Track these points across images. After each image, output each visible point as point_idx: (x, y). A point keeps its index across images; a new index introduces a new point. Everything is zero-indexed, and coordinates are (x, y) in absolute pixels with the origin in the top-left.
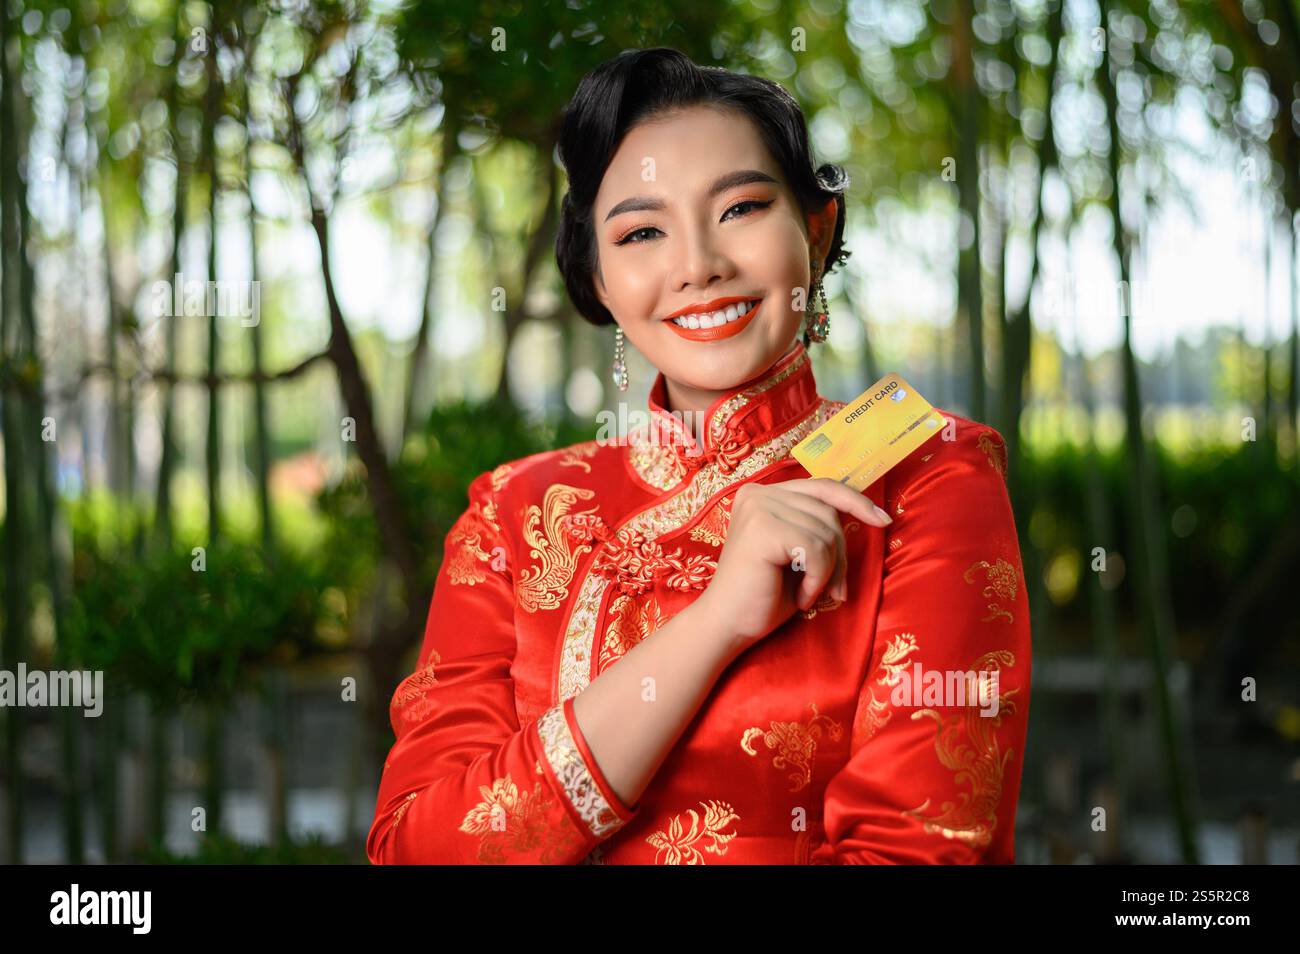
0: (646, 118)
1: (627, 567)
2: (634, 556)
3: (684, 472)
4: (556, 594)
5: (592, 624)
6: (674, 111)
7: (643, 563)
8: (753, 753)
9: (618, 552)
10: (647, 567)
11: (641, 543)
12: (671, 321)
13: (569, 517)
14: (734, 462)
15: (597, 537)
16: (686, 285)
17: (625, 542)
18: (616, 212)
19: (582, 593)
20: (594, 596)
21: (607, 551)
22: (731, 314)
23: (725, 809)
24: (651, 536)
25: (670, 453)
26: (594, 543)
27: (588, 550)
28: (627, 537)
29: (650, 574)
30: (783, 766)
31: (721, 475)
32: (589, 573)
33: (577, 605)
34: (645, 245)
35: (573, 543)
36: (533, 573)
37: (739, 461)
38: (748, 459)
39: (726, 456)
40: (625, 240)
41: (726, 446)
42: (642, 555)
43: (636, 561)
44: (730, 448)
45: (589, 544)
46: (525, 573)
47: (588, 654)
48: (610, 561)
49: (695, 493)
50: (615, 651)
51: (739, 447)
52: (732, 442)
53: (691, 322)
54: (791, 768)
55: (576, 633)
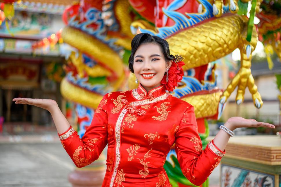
0: (143, 44)
1: (130, 109)
4: (118, 111)
5: (124, 116)
6: (148, 43)
7: (133, 110)
8: (145, 137)
11: (133, 106)
12: (142, 75)
13: (122, 99)
14: (152, 100)
16: (144, 70)
18: (137, 57)
19: (123, 111)
20: (125, 112)
21: (128, 106)
22: (151, 75)
23: (139, 146)
24: (135, 105)
25: (142, 95)
26: (126, 104)
27: (124, 105)
28: (131, 105)
29: (134, 112)
32: (124, 108)
33: (121, 113)
34: (140, 62)
35: (122, 103)
36: (115, 108)
39: (151, 98)
40: (137, 61)
43: (132, 109)
45: (125, 104)
46: (114, 108)
47: (122, 120)
48: (128, 108)
50: (126, 121)
51: (153, 97)
53: (144, 76)
54: (150, 141)
55: (121, 117)
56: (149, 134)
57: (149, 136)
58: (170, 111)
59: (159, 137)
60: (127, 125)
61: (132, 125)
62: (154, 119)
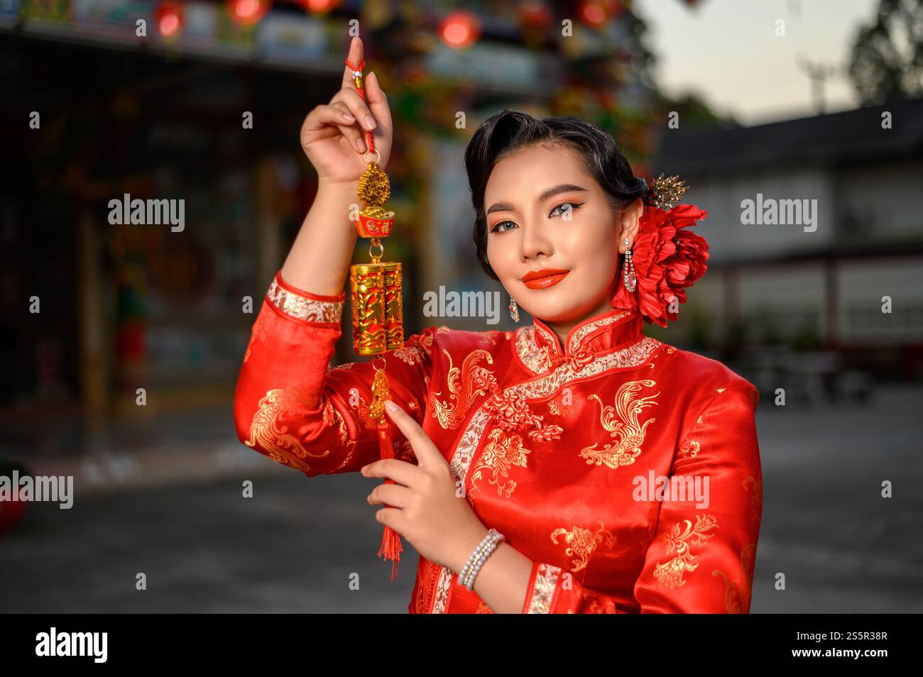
1: (504, 412)
2: (510, 406)
3: (551, 365)
5: (476, 442)
7: (515, 413)
8: (556, 542)
9: (500, 402)
10: (517, 415)
11: (516, 400)
14: (581, 365)
15: (490, 389)
17: (506, 397)
18: (491, 211)
19: (473, 419)
20: (481, 424)
21: (494, 399)
24: (523, 397)
25: (544, 351)
26: (488, 392)
27: (483, 394)
28: (508, 394)
29: (518, 420)
30: (571, 554)
31: (573, 371)
32: (480, 409)
33: (469, 427)
34: (508, 232)
37: (584, 364)
38: (590, 365)
39: (577, 360)
40: (497, 229)
41: (578, 354)
42: (516, 407)
43: (511, 409)
44: (580, 356)
45: (484, 390)
47: (469, 459)
48: (494, 405)
49: (555, 379)
50: (487, 462)
51: (586, 357)
52: (583, 353)
54: (576, 557)
55: (465, 445)
56: (569, 530)
57: (569, 537)
58: (652, 421)
59: (611, 543)
60: (492, 483)
61: (508, 486)
62: (590, 462)
